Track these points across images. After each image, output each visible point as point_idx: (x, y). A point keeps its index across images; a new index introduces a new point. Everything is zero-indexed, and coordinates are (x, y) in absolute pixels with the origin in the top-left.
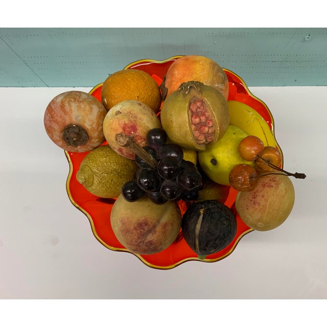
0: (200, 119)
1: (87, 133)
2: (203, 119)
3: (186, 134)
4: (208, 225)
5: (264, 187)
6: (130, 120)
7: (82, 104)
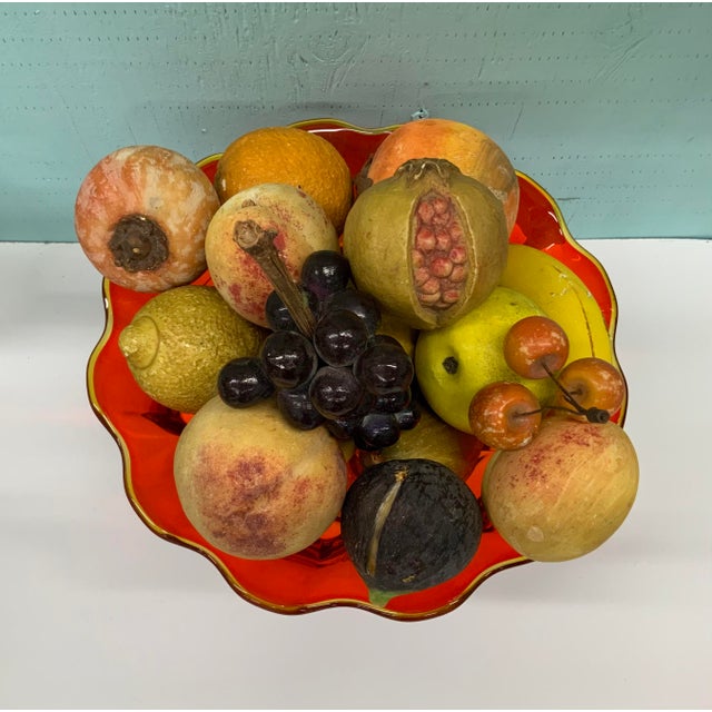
0: (437, 242)
1: (165, 243)
2: (444, 242)
3: (397, 269)
4: (409, 507)
5: (567, 443)
6: (272, 222)
7: (171, 173)
